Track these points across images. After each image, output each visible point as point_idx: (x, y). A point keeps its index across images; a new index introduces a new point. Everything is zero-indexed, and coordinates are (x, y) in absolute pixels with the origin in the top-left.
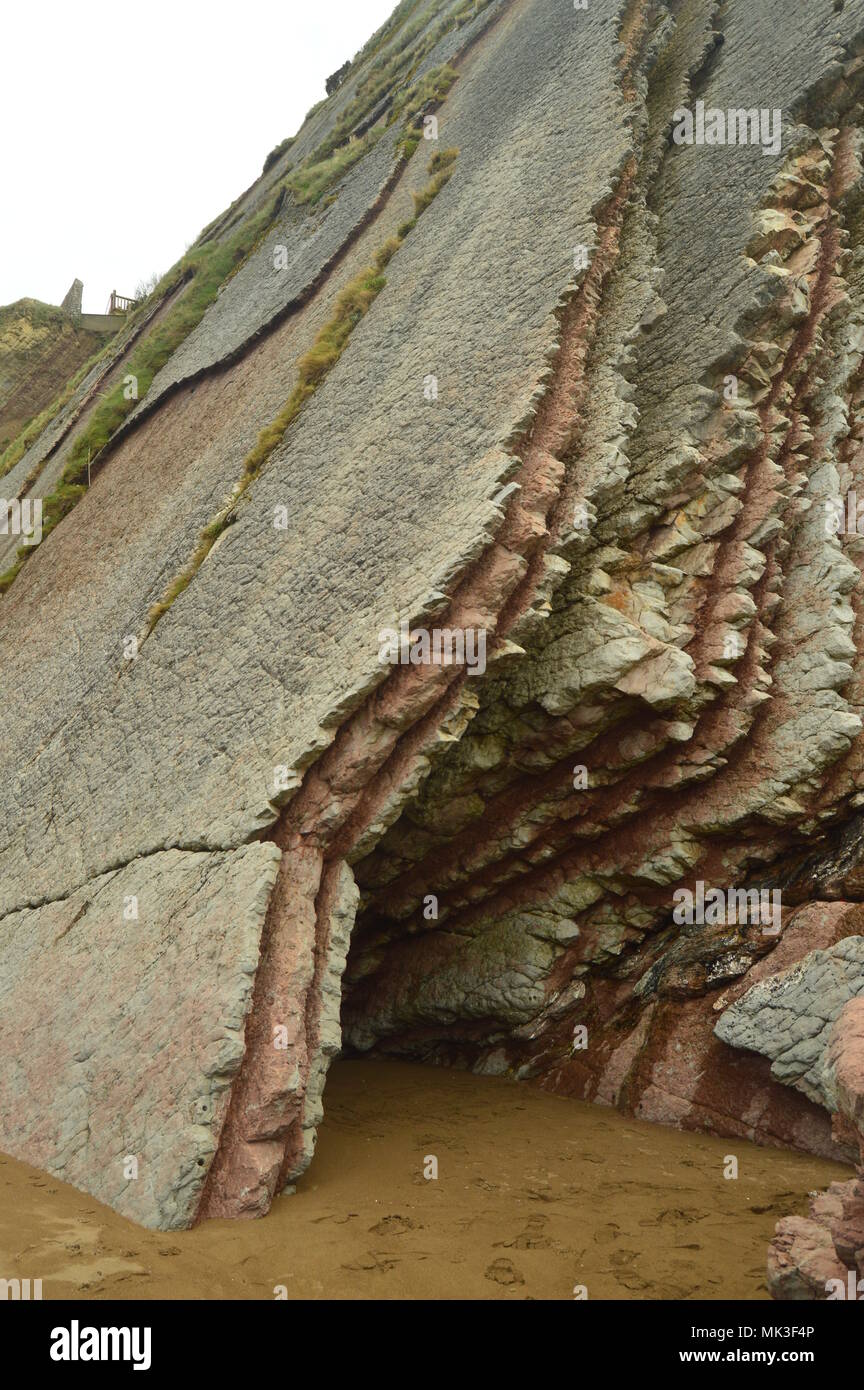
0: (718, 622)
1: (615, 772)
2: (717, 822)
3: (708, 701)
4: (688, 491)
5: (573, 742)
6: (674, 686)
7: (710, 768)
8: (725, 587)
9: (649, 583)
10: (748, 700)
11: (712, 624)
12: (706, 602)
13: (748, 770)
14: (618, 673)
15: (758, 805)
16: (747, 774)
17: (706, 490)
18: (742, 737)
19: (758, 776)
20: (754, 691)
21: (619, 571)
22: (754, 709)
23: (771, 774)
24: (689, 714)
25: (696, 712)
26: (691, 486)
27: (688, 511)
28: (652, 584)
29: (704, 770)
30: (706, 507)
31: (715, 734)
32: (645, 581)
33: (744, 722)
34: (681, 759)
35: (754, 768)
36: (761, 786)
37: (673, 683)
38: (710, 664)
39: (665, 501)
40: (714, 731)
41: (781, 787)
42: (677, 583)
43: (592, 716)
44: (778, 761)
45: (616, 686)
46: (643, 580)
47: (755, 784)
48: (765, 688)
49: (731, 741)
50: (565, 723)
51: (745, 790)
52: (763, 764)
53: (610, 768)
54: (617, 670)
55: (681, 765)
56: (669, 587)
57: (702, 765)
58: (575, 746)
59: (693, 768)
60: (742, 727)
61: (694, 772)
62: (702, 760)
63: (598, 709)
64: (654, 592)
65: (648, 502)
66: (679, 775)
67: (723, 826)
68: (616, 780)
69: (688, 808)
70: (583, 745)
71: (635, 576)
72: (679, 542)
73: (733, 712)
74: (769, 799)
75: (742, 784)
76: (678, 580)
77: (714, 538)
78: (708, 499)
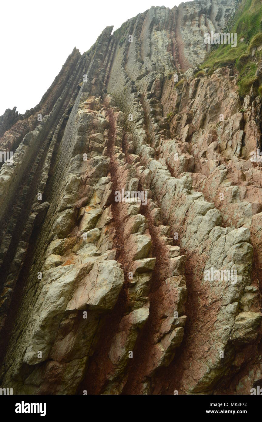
0: (128, 236)
1: (118, 379)
2: (211, 370)
3: (147, 283)
4: (85, 195)
5: (69, 376)
6: (107, 282)
7: (177, 329)
8: (124, 220)
9: (85, 246)
10: (171, 266)
11: (126, 240)
12: (116, 232)
13: (205, 313)
14: (62, 298)
15: (226, 333)
16: (206, 316)
17: (94, 191)
18: (183, 292)
19: (213, 312)
20: (172, 259)
21: (65, 250)
22: (179, 269)
23: (219, 304)
24: (139, 300)
25: (143, 295)
26: (85, 192)
27: (91, 205)
28: (87, 245)
29: (174, 334)
30: (98, 197)
31: (166, 303)
32: (83, 246)
33: (179, 282)
34: (156, 337)
35: (207, 309)
36: (220, 317)
37: (105, 280)
38: (134, 259)
39: (74, 204)
40: (165, 301)
41: (231, 307)
42: (98, 235)
43: (67, 345)
44: (217, 291)
45: (67, 309)
46: (81, 247)
47: (215, 319)
48: (178, 253)
49: (177, 299)
50: (51, 365)
51: (211, 329)
52: (210, 301)
53: (111, 379)
54: (60, 296)
55: (159, 341)
56: (96, 240)
57: (170, 332)
58: (73, 378)
59: (167, 337)
60: (179, 286)
61: (169, 340)
62: (168, 328)
63: (69, 336)
64: (89, 248)
65: (63, 209)
66: (162, 349)
67: (216, 369)
68: (122, 386)
69: (186, 372)
70: (80, 374)
71: (76, 248)
72: (91, 218)
73: (168, 281)
74: (231, 322)
75: (207, 326)
76: (98, 234)
77: (107, 205)
78: (97, 194)
